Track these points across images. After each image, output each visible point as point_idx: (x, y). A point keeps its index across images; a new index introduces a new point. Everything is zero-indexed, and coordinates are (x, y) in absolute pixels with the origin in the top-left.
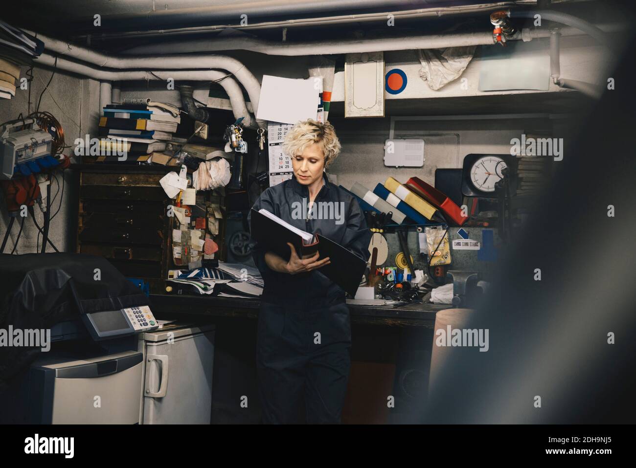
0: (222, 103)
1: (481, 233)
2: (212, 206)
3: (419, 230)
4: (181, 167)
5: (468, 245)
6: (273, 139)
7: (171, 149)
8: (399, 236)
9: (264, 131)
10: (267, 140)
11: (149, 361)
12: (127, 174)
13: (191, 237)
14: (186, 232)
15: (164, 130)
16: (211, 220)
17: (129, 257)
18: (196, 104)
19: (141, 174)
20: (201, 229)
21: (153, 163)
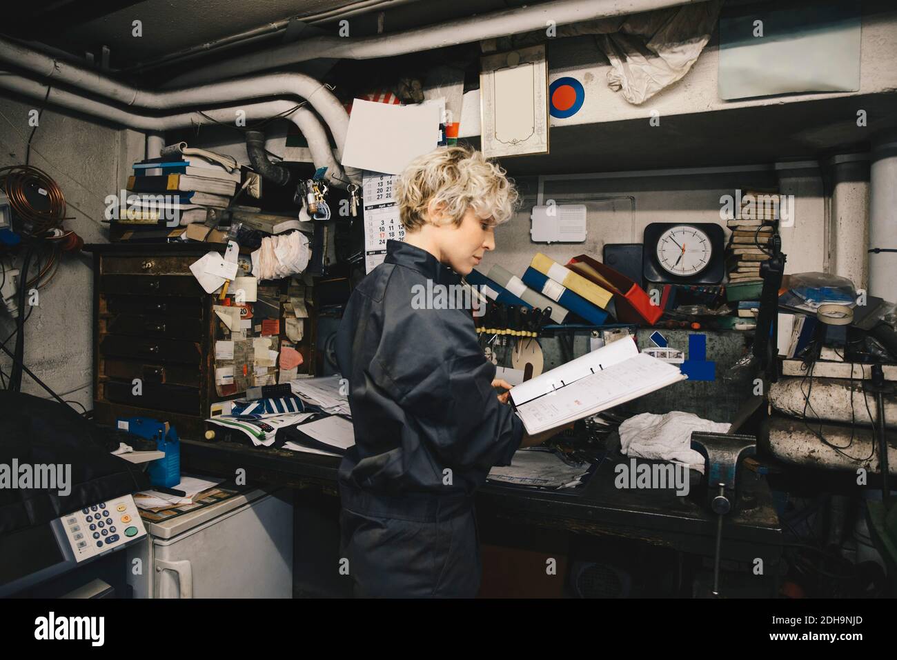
0: (303, 154)
1: (688, 339)
2: (291, 301)
3: (595, 335)
4: (226, 245)
5: (665, 357)
6: (370, 199)
7: (214, 217)
8: (560, 341)
9: (357, 188)
10: (361, 201)
11: (158, 571)
12: (154, 257)
13: (253, 349)
14: (243, 342)
15: (209, 191)
16: (290, 320)
17: (162, 381)
18: (270, 159)
19: (173, 256)
20: (273, 336)
21: (190, 240)
